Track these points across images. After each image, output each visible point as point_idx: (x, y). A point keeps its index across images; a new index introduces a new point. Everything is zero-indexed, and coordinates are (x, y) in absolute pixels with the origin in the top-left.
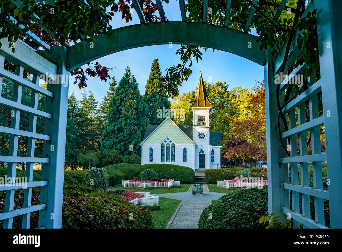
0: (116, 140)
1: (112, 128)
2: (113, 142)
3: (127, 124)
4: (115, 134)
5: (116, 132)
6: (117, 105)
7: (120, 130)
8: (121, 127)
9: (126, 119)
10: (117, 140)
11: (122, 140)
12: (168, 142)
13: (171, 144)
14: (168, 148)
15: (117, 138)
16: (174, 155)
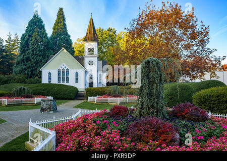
0: (24, 67)
1: (22, 57)
2: (22, 68)
3: (33, 54)
4: (24, 62)
5: (25, 61)
6: (26, 39)
7: (28, 59)
8: (29, 57)
9: (33, 51)
10: (26, 67)
11: (30, 67)
12: (63, 67)
13: (65, 69)
14: (63, 72)
15: (25, 65)
16: (68, 78)
